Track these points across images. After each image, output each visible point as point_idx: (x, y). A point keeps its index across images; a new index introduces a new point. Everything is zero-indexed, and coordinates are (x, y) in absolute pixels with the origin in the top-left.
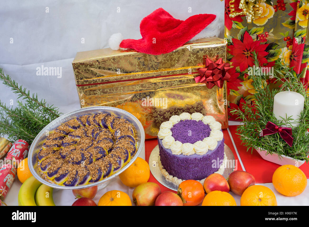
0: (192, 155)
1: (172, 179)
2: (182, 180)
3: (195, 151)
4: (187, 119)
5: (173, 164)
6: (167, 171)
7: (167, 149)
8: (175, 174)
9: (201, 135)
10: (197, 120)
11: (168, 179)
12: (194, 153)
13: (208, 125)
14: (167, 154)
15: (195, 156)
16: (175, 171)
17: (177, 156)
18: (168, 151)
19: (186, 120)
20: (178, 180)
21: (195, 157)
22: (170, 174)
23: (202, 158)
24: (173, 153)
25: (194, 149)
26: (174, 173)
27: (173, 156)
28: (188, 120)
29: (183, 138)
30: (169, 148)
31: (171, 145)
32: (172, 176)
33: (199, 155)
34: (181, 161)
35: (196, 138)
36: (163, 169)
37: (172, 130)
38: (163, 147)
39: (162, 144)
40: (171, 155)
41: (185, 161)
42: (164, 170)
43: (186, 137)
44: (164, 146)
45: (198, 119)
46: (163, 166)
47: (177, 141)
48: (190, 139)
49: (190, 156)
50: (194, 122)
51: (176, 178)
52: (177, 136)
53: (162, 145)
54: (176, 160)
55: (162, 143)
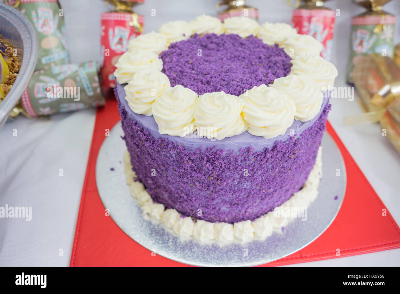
0: (235, 137)
1: (161, 217)
2: (193, 220)
3: (247, 124)
4: (211, 32)
5: (162, 170)
6: (146, 188)
7: (142, 115)
8: (170, 202)
9: (261, 70)
10: (243, 35)
11: (148, 214)
12: (241, 129)
13: (277, 45)
14: (139, 132)
15: (245, 142)
16: (171, 193)
17: (178, 140)
18: (145, 123)
19: (207, 34)
20: (182, 219)
21: (244, 147)
22: (156, 199)
23: (270, 148)
24: (162, 131)
25: (242, 114)
26: (167, 199)
27: (163, 141)
28: (214, 35)
29: (200, 77)
30: (149, 111)
31: (154, 101)
32: (161, 207)
33: (261, 137)
34: (190, 159)
35: (245, 78)
36: (135, 181)
37: (163, 56)
38: (127, 109)
39: (126, 98)
40: (156, 137)
41: (208, 161)
42: (139, 186)
43: (209, 76)
44: (131, 104)
45: (246, 31)
46: (136, 174)
47: (179, 87)
48: (224, 83)
49: (227, 142)
50: (234, 38)
51: (173, 214)
52: (180, 73)
53: (126, 101)
54: (174, 155)
55: (125, 95)
